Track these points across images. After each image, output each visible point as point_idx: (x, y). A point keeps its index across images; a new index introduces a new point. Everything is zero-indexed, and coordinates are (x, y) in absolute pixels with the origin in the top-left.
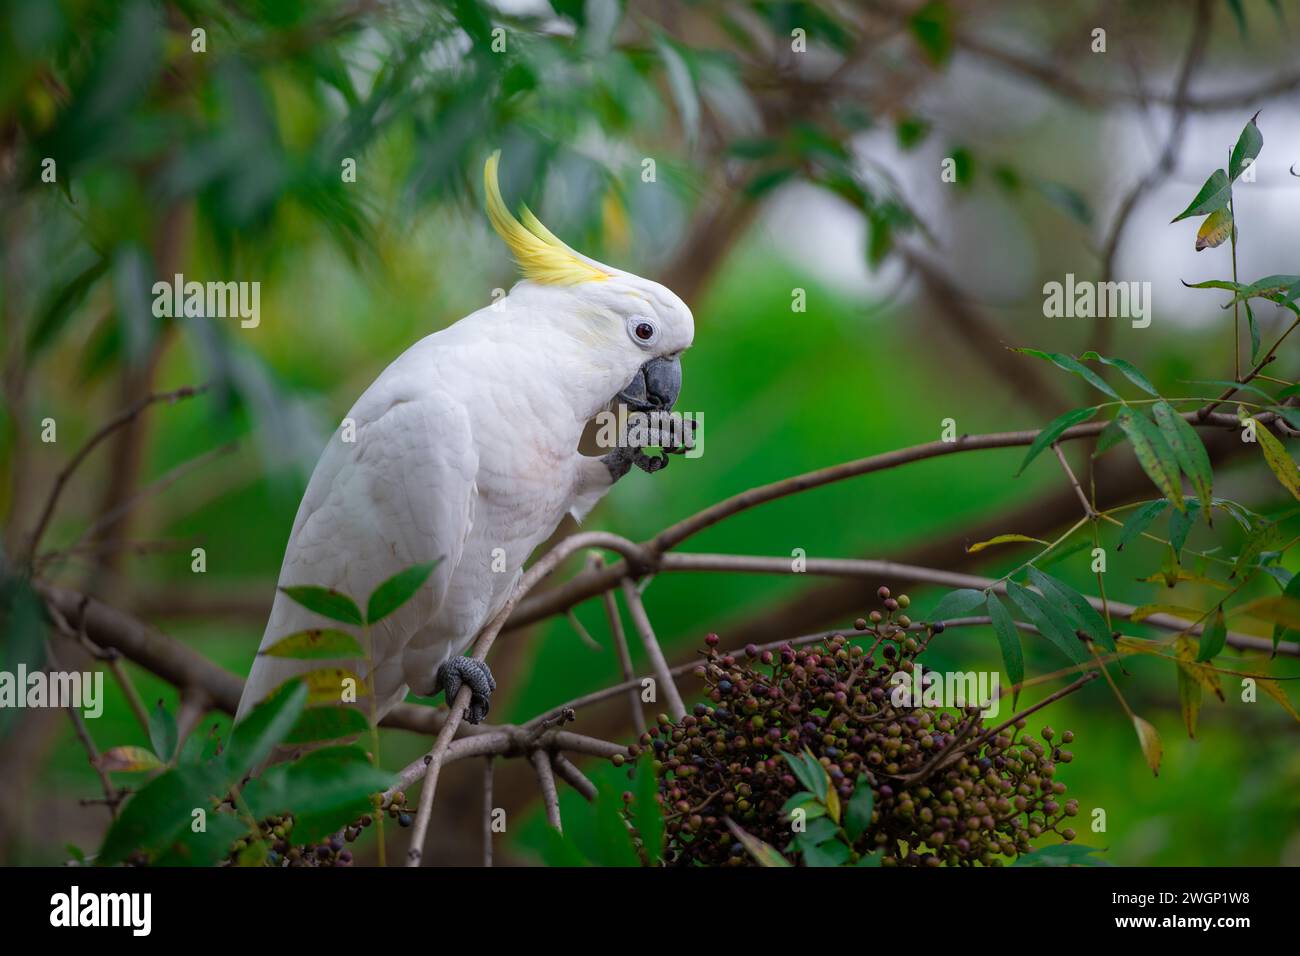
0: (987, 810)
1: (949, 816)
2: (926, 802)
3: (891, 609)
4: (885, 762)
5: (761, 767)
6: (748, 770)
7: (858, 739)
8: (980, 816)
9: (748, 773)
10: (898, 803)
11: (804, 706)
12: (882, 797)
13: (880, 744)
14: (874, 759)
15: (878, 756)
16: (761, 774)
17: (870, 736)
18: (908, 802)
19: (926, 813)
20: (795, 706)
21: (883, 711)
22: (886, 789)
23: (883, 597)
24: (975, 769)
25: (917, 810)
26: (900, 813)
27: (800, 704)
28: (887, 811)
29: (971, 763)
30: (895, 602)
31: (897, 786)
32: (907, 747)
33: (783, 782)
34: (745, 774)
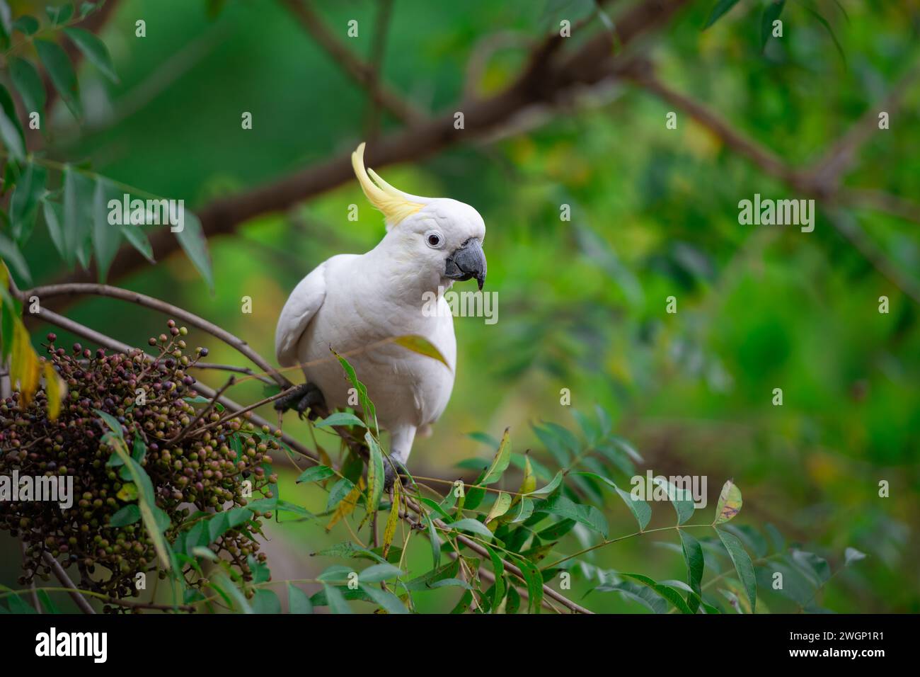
0: (218, 467)
1: (193, 467)
2: (179, 458)
3: (174, 334)
4: (155, 430)
5: (73, 423)
6: (64, 424)
7: (141, 413)
8: (213, 470)
9: (63, 427)
10: (160, 456)
11: (106, 388)
12: (151, 451)
13: (154, 418)
14: (148, 427)
15: (151, 424)
16: (72, 427)
17: (148, 412)
18: (167, 455)
19: (178, 464)
20: (101, 387)
21: (159, 398)
22: (155, 446)
23: (170, 326)
24: (215, 442)
25: (173, 462)
26: (161, 463)
27: (105, 387)
28: (153, 462)
29: (213, 438)
30: (177, 330)
31: (162, 445)
32: (172, 423)
33: (86, 435)
34: (61, 427)
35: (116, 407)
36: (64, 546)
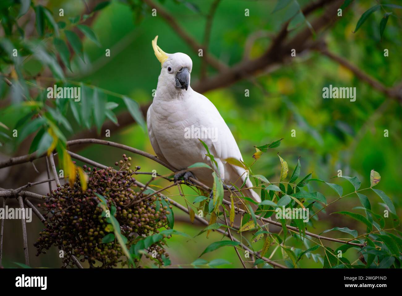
0: (147, 217)
1: (136, 217)
2: (130, 213)
3: (126, 160)
4: (119, 202)
5: (84, 199)
6: (80, 200)
7: (113, 194)
8: (145, 218)
10: (122, 212)
11: (98, 184)
12: (118, 210)
13: (118, 196)
14: (116, 200)
15: (117, 199)
16: (84, 201)
17: (116, 194)
18: (125, 212)
19: (130, 216)
20: (95, 184)
21: (120, 188)
22: (120, 208)
23: (124, 157)
24: (145, 206)
25: (127, 215)
26: (123, 216)
27: (97, 183)
28: (119, 215)
29: (144, 204)
30: (127, 159)
31: (123, 208)
32: (126, 198)
33: (90, 204)
34: (79, 201)
35: (102, 192)
36: (82, 252)
